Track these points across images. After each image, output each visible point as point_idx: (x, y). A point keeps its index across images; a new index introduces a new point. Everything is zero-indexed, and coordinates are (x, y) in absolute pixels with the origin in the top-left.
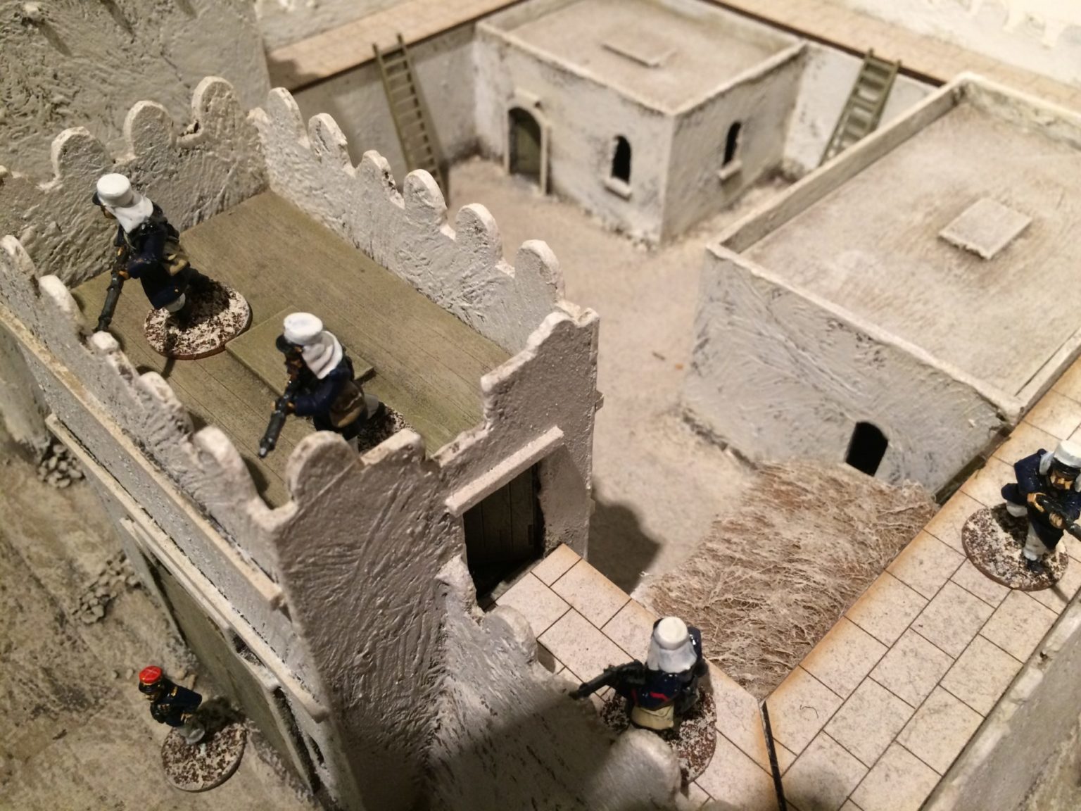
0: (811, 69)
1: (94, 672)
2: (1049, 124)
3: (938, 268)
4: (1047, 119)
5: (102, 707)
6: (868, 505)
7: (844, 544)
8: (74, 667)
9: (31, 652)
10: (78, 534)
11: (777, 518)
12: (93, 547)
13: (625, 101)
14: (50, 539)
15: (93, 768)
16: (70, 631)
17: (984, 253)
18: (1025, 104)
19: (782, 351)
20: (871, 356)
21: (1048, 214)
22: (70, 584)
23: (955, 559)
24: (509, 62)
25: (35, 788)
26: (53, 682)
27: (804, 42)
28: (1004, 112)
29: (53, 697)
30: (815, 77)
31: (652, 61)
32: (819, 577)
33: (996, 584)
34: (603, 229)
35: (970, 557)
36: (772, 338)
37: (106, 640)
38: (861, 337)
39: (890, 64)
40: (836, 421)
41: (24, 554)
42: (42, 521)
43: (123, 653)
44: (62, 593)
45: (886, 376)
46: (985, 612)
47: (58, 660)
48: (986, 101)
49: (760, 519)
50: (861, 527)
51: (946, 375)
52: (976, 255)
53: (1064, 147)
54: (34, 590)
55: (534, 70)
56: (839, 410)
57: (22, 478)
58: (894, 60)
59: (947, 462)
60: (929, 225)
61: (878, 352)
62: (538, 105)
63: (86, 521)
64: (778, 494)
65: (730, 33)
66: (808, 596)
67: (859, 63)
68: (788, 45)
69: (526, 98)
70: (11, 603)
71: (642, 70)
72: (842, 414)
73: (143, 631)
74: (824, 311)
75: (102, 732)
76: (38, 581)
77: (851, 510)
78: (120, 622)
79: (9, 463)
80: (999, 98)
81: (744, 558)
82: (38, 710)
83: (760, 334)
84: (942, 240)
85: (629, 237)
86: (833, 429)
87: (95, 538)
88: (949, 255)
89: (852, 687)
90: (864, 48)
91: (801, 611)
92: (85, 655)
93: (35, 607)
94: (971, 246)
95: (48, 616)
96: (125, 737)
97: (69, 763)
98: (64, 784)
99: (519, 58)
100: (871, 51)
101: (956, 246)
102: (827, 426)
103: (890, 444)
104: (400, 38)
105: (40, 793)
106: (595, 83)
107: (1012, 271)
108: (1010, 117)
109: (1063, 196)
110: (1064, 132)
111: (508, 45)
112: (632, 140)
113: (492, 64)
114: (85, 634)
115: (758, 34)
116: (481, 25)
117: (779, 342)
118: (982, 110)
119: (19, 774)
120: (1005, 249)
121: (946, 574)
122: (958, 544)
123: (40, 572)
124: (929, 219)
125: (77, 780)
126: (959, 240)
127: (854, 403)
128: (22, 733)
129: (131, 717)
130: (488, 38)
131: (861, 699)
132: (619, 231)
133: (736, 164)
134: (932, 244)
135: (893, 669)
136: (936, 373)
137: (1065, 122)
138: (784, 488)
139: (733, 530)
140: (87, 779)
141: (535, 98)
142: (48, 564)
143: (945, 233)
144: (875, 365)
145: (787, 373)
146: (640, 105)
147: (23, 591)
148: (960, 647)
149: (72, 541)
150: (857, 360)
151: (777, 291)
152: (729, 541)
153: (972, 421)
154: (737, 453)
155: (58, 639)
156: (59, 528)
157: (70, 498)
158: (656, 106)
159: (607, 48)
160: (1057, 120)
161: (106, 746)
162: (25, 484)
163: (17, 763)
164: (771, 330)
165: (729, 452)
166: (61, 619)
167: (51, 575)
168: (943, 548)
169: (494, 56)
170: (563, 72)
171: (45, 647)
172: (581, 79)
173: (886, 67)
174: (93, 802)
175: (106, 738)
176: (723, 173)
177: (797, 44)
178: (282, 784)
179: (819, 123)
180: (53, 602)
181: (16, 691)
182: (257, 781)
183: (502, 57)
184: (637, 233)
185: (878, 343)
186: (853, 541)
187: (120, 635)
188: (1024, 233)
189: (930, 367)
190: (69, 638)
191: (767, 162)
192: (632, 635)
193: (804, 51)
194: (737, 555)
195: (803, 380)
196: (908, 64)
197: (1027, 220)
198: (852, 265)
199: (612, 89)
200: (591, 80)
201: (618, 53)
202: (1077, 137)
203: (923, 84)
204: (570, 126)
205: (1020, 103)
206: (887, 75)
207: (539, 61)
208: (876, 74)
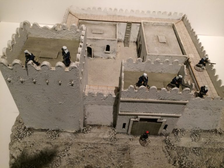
1: (123, 146)
3: (163, 46)
5: (129, 148)
8: (120, 147)
9: (114, 150)
10: (100, 135)
13: (108, 40)
14: (97, 138)
15: (137, 153)
16: (114, 145)
17: (165, 42)
22: (107, 140)
25: (134, 160)
26: (120, 150)
27: (117, 23)
28: (147, 24)
29: (123, 152)
31: (102, 33)
34: (105, 59)
37: (120, 142)
38: (170, 56)
39: (131, 22)
41: (96, 142)
42: (93, 137)
43: (123, 141)
44: (107, 142)
47: (117, 148)
53: (156, 26)
54: (104, 145)
57: (83, 135)
61: (172, 57)
62: (90, 45)
65: (105, 24)
67: (126, 23)
70: (103, 148)
73: (123, 137)
75: (133, 150)
76: (102, 143)
78: (119, 139)
79: (78, 135)
82: (123, 154)
84: (160, 42)
85: (111, 58)
87: (103, 134)
90: (126, 21)
92: (119, 145)
93: (107, 146)
95: (110, 146)
96: (136, 148)
97: (135, 155)
98: (137, 157)
101: (162, 43)
105: (136, 160)
106: (102, 39)
107: (169, 43)
109: (163, 32)
112: (109, 45)
114: (116, 143)
115: (110, 24)
119: (131, 160)
121: (198, 73)
123: (101, 143)
124: (157, 41)
125: (137, 155)
128: (126, 157)
129: (133, 146)
132: (108, 58)
140: (138, 154)
142: (101, 141)
146: (111, 40)
147: (103, 146)
148: (205, 78)
149: (100, 136)
151: (158, 56)
155: (114, 146)
156: (97, 136)
157: (92, 132)
159: (94, 33)
160: (154, 23)
161: (135, 150)
162: (84, 136)
163: (130, 160)
166: (111, 144)
167: (103, 141)
170: (95, 39)
171: (114, 148)
172: (100, 39)
174: (142, 155)
175: (134, 149)
178: (156, 137)
180: (108, 144)
181: (118, 155)
182: (153, 139)
187: (121, 140)
188: (165, 38)
190: (115, 145)
196: (133, 22)
197: (164, 36)
198: (157, 49)
199: (106, 39)
200: (101, 39)
201: (96, 33)
202: (157, 24)
203: (136, 24)
204: (97, 46)
205: (149, 22)
206: (131, 24)
207: (90, 39)
208: (129, 24)
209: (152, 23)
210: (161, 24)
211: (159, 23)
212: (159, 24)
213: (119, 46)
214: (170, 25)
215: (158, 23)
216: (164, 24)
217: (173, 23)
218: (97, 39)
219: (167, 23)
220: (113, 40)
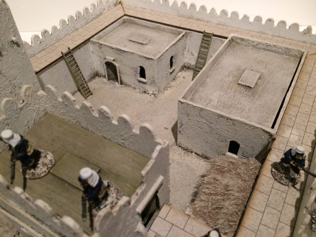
0: (188, 38)
2: (257, 45)
3: (240, 93)
4: (256, 44)
6: (243, 168)
7: (240, 182)
11: (219, 177)
12: (7, 232)
13: (140, 56)
17: (251, 86)
18: (249, 40)
19: (206, 125)
20: (232, 124)
21: (263, 71)
23: (272, 181)
24: (102, 49)
27: (186, 31)
28: (244, 43)
30: (190, 40)
31: (144, 43)
32: (237, 194)
33: (284, 186)
34: (140, 92)
35: (275, 179)
36: (202, 122)
38: (228, 119)
39: (211, 34)
40: (224, 141)
45: (237, 128)
46: (284, 195)
48: (239, 41)
49: (215, 179)
50: (243, 175)
51: (254, 126)
52: (249, 87)
53: (262, 51)
55: (111, 51)
56: (224, 139)
58: (211, 33)
59: (258, 149)
60: (234, 80)
61: (233, 122)
62: (114, 60)
63: (3, 223)
64: (217, 169)
65: (164, 30)
66: (236, 201)
67: (202, 35)
68: (181, 32)
69: (110, 59)
71: (142, 45)
72: (225, 139)
74: (216, 113)
77: (238, 170)
80: (242, 40)
81: (214, 192)
83: (198, 121)
84: (239, 84)
85: (148, 94)
86: (224, 143)
87: (7, 229)
88: (242, 88)
89: (257, 228)
90: (203, 31)
91: (235, 206)
94: (247, 85)
99: (106, 48)
100: (204, 31)
102: (221, 143)
103: (241, 146)
104: (69, 48)
107: (260, 90)
108: (246, 44)
109: (266, 65)
110: (261, 46)
111: (101, 45)
112: (144, 67)
113: (97, 50)
115: (172, 30)
116: (92, 39)
117: (204, 123)
118: (238, 43)
120: (256, 84)
121: (271, 186)
122: (271, 176)
124: (234, 79)
126: (244, 84)
127: (228, 136)
130: (94, 43)
131: (261, 231)
132: (145, 92)
133: (174, 67)
134: (237, 86)
135: (267, 219)
136: (250, 126)
137: (261, 44)
138: (218, 167)
139: (208, 184)
141: (113, 59)
143: (239, 82)
144: (233, 126)
145: (208, 131)
146: (146, 57)
148: (281, 208)
150: (227, 125)
151: (202, 109)
152: (208, 188)
153: (263, 137)
154: (196, 153)
158: (150, 57)
159: (131, 41)
160: (259, 43)
164: (202, 120)
165: (193, 153)
168: (268, 179)
169: (98, 48)
170: (120, 50)
172: (127, 52)
173: (209, 35)
176: (171, 71)
177: (184, 32)
179: (193, 52)
183: (100, 48)
184: (151, 92)
185: (233, 120)
186: (242, 180)
188: (259, 78)
189: (249, 124)
191: (181, 64)
192: (193, 229)
193: (186, 33)
194: (212, 192)
195: (213, 132)
196: (215, 33)
197: (260, 74)
198: (218, 96)
199: (136, 54)
200: (129, 52)
201: (134, 42)
202: (265, 47)
203: (220, 39)
204: (125, 65)
205: (248, 40)
206: (210, 37)
207: (112, 48)
208: (207, 37)
209: (253, 42)
210: (274, 49)
211: (270, 45)
212: (270, 48)
213: (184, 77)
214: (297, 54)
215: (267, 45)
216: (280, 50)
217: (303, 50)
218: (123, 51)
219: (288, 49)
220: (149, 59)
